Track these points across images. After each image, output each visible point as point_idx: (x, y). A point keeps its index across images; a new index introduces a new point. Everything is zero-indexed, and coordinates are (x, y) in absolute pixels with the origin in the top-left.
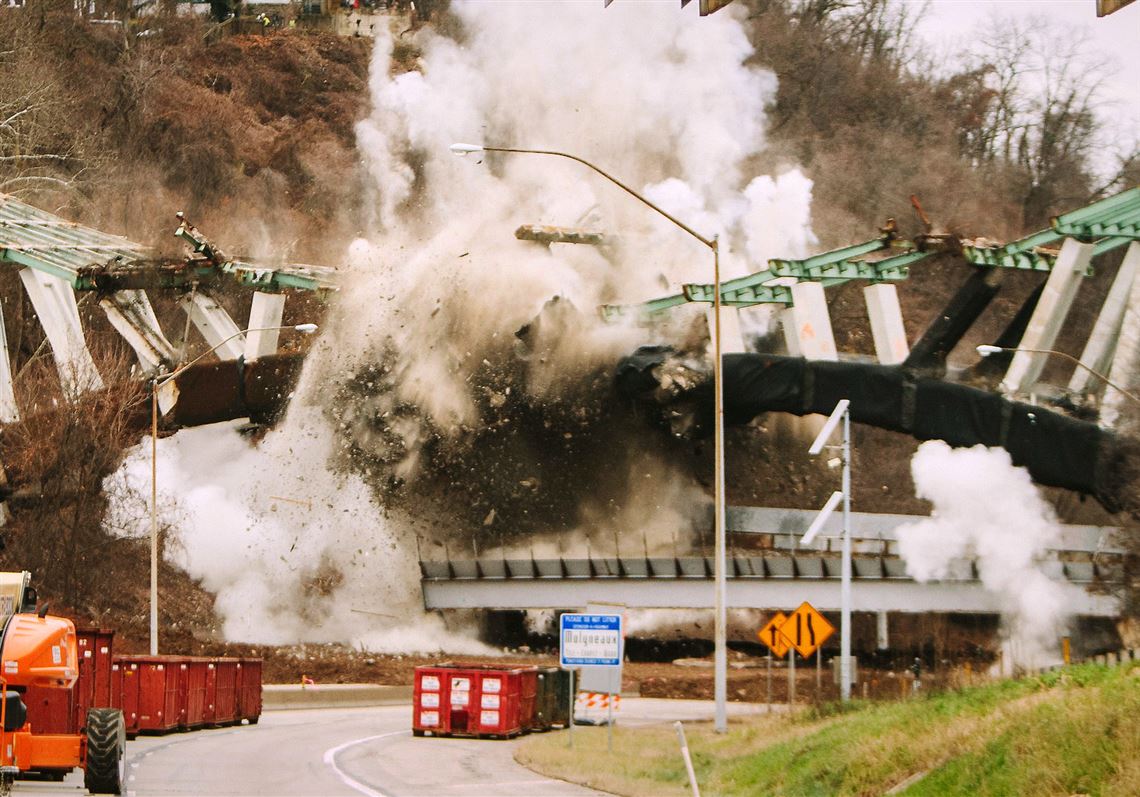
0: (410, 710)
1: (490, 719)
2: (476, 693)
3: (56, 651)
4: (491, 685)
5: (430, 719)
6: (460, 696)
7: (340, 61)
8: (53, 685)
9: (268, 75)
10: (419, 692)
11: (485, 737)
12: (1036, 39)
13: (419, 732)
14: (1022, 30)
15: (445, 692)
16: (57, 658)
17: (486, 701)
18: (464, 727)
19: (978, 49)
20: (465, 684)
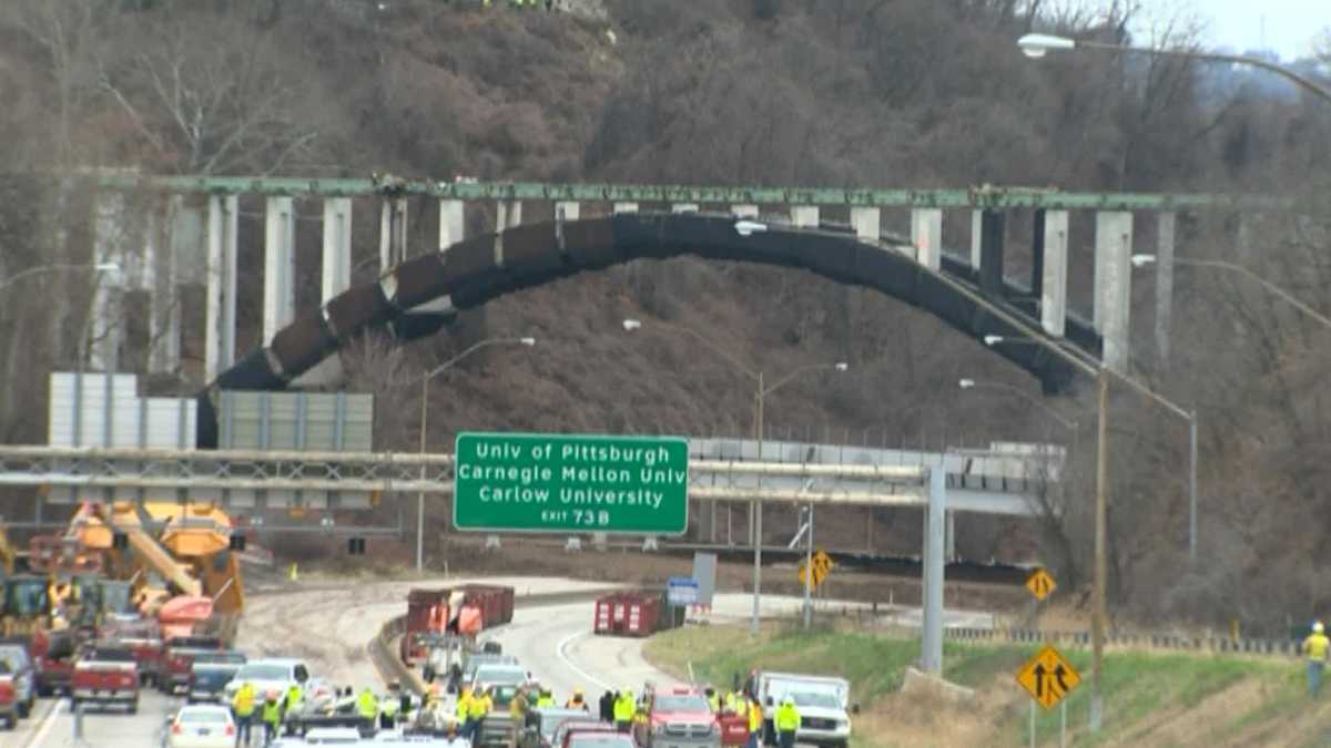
1: (635, 627)
2: (627, 613)
4: (635, 609)
5: (604, 625)
6: (619, 614)
7: (543, 36)
9: (484, 50)
11: (631, 636)
13: (598, 632)
15: (611, 612)
17: (632, 617)
18: (622, 630)
20: (622, 609)
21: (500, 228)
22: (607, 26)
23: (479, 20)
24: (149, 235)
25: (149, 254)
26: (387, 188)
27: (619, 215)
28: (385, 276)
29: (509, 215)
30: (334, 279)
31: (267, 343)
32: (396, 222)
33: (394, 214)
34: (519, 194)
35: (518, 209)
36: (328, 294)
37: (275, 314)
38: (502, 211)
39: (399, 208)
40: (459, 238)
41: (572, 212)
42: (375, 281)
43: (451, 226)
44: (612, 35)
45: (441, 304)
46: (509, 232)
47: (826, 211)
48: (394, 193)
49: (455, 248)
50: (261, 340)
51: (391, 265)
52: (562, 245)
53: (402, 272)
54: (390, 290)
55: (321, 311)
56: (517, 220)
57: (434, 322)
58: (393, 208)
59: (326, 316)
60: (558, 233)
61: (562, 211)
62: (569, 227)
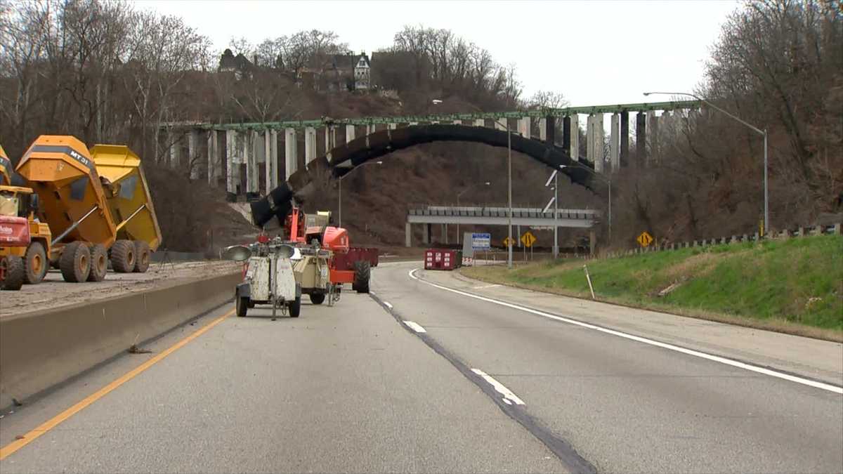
0: (424, 262)
1: (447, 264)
2: (443, 257)
3: (342, 239)
4: (447, 255)
5: (430, 264)
6: (438, 258)
8: (341, 252)
10: (426, 257)
11: (445, 270)
12: (549, 97)
13: (426, 268)
14: (546, 95)
15: (434, 257)
16: (343, 242)
17: (446, 260)
18: (440, 267)
19: (535, 101)
20: (440, 255)
21: (367, 134)
22: (398, 101)
23: (360, 97)
24: (245, 144)
25: (245, 150)
26: (327, 122)
27: (411, 126)
28: (327, 154)
29: (370, 129)
30: (310, 155)
31: (287, 179)
32: (331, 134)
33: (330, 131)
34: (374, 121)
35: (374, 127)
36: (307, 161)
37: (290, 170)
38: (368, 128)
39: (332, 129)
40: (353, 138)
41: (393, 126)
42: (323, 155)
43: (350, 134)
44: (400, 103)
45: (348, 163)
46: (371, 135)
47: (486, 121)
48: (330, 124)
49: (352, 142)
50: (285, 178)
51: (329, 148)
52: (390, 138)
53: (333, 151)
54: (329, 158)
55: (305, 167)
56: (374, 130)
57: (345, 170)
58: (330, 129)
59: (307, 168)
60: (389, 134)
61: (390, 126)
62: (393, 131)
